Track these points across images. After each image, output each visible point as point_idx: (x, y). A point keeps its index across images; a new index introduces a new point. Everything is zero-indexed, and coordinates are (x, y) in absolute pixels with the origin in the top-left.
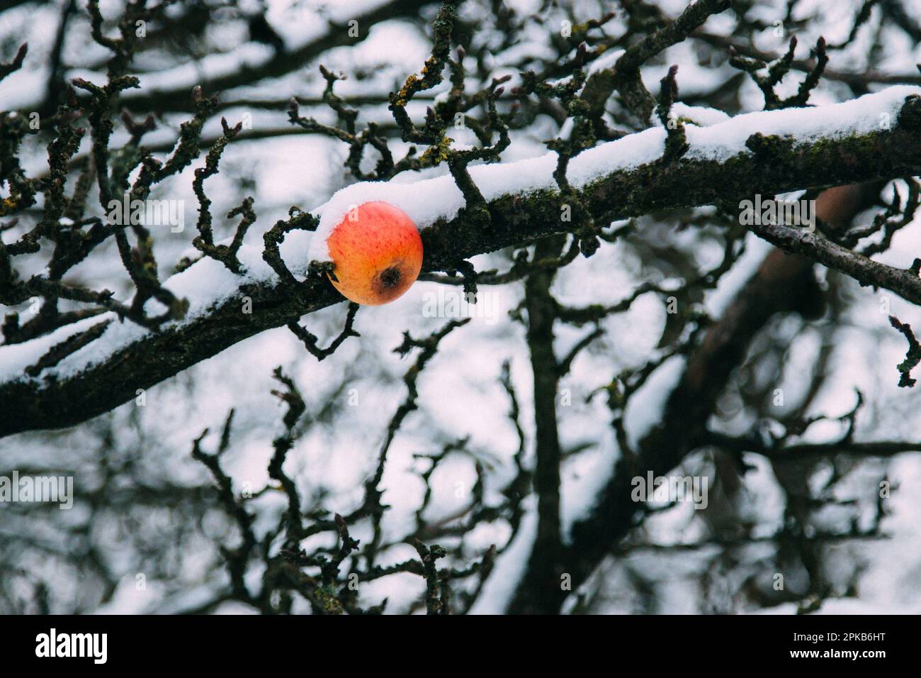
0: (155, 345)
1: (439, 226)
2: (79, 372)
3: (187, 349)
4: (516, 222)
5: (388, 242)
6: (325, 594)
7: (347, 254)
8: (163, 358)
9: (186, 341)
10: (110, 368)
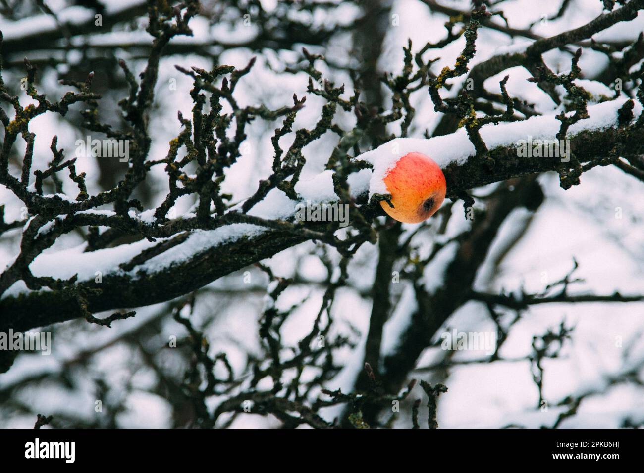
0: (231, 249)
1: (452, 168)
2: (165, 268)
3: (256, 253)
4: (508, 165)
5: (430, 181)
6: (357, 419)
7: (402, 189)
8: (236, 259)
9: (256, 246)
10: (193, 266)
